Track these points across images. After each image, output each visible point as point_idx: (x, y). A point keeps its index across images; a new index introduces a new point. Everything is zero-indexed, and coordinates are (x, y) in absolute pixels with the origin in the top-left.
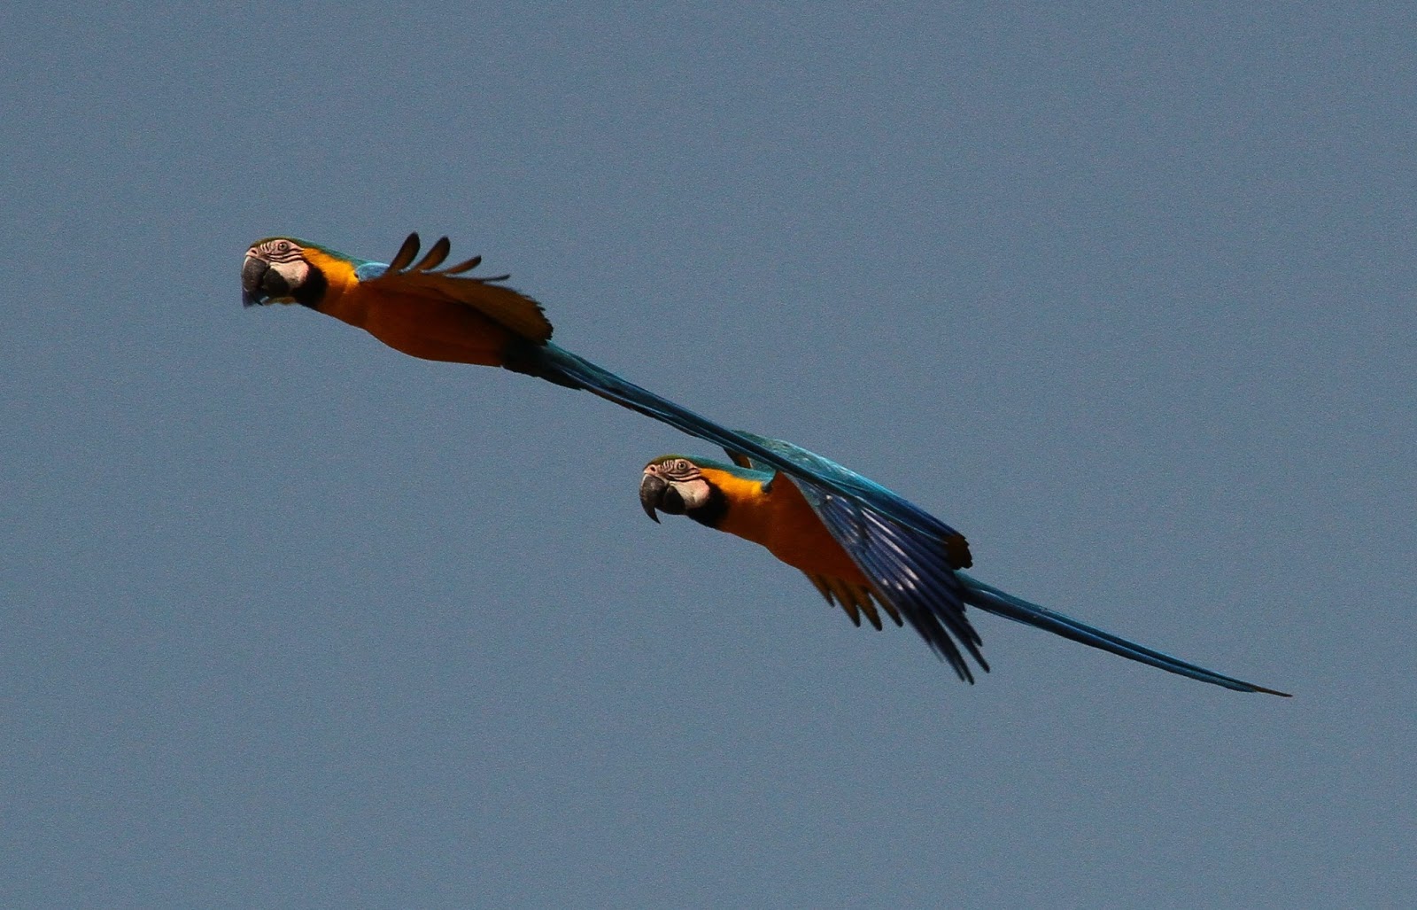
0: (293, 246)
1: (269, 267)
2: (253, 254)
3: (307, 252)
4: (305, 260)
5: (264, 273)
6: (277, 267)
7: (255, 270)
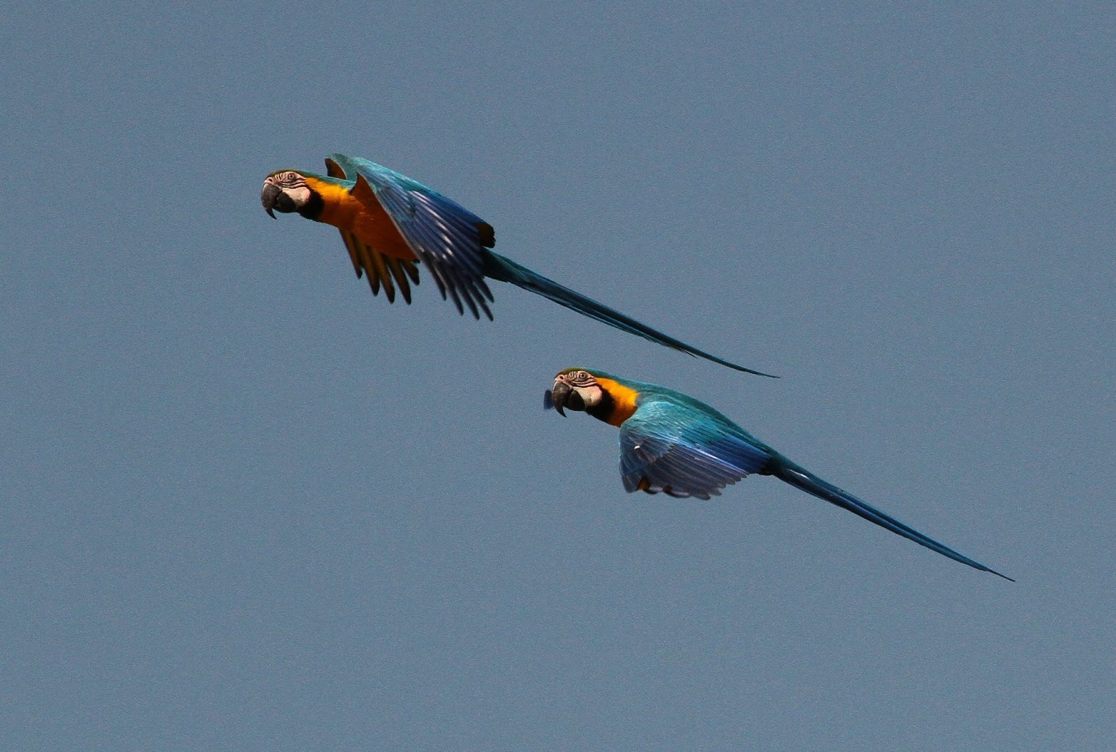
0: (299, 176)
1: (282, 191)
2: (270, 182)
3: (309, 181)
4: (307, 186)
5: (277, 196)
6: (288, 191)
7: (271, 194)
